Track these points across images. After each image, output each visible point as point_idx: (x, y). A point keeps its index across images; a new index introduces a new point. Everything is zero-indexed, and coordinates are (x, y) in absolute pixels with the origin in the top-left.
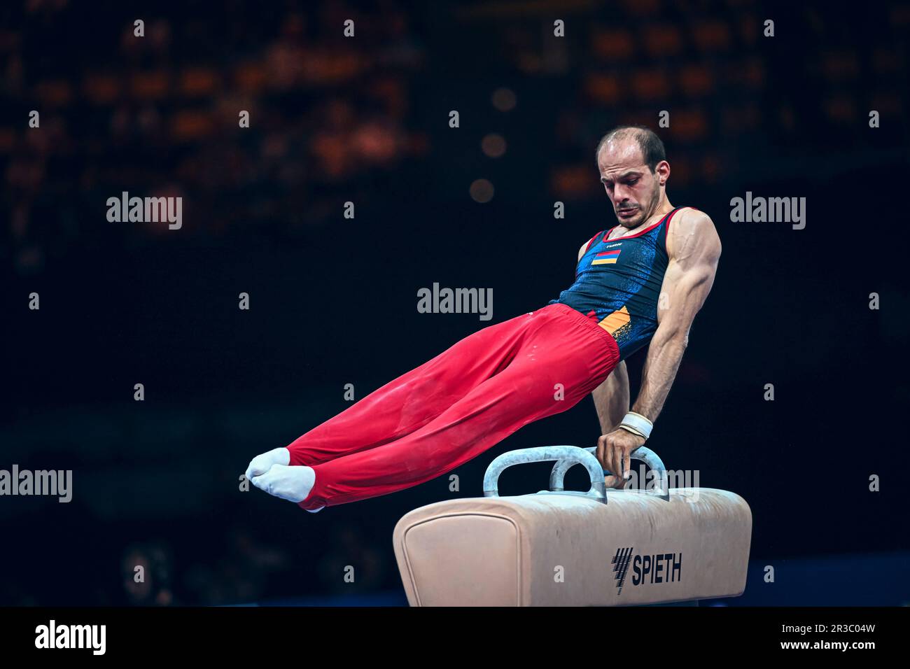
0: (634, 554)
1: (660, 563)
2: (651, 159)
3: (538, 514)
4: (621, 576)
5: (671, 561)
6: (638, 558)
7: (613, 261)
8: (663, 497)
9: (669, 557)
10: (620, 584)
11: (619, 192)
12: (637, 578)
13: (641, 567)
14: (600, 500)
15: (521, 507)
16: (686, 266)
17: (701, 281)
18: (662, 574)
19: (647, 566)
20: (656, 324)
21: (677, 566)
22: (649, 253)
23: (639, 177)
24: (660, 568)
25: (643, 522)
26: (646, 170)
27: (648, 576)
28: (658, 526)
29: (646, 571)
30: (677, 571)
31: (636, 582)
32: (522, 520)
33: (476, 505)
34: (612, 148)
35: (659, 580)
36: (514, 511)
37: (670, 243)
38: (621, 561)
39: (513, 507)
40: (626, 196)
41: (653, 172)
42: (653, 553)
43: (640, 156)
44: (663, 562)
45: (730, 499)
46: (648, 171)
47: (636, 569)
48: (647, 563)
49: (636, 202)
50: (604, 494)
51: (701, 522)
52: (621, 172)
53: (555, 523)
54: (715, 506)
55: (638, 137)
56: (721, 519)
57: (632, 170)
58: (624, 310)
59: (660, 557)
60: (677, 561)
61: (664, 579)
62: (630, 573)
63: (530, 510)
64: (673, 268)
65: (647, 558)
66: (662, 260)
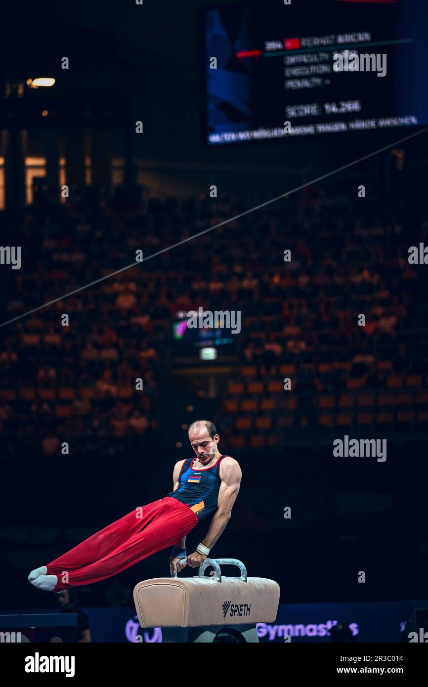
0: (231, 604)
1: (242, 608)
2: (212, 435)
3: (193, 585)
4: (225, 613)
5: (246, 607)
6: (233, 605)
7: (198, 481)
8: (244, 581)
9: (245, 605)
10: (225, 616)
11: (200, 450)
12: (232, 614)
13: (234, 609)
14: (218, 581)
15: (186, 582)
16: (228, 484)
17: (235, 491)
18: (242, 612)
19: (236, 609)
20: (217, 509)
21: (249, 609)
22: (212, 478)
23: (208, 442)
24: (241, 610)
25: (237, 591)
26: (210, 439)
27: (236, 613)
28: (242, 593)
29: (236, 611)
30: (248, 611)
31: (231, 615)
32: (187, 588)
33: (168, 581)
34: (195, 430)
35: (241, 615)
36: (184, 584)
37: (221, 474)
38: (226, 606)
39: (184, 583)
40: (203, 451)
41: (213, 440)
42: (239, 603)
43: (208, 433)
44: (243, 608)
45: (272, 583)
46: (211, 440)
47: (232, 610)
48: (236, 608)
49: (207, 453)
50: (220, 578)
51: (259, 592)
52: (200, 441)
53: (200, 590)
54: (265, 586)
55: (206, 425)
56: (267, 590)
57: (205, 440)
58: (203, 502)
59: (242, 605)
60: (249, 608)
61: (243, 615)
62: (229, 611)
63: (190, 584)
64: (223, 485)
65: (236, 606)
66: (218, 482)
